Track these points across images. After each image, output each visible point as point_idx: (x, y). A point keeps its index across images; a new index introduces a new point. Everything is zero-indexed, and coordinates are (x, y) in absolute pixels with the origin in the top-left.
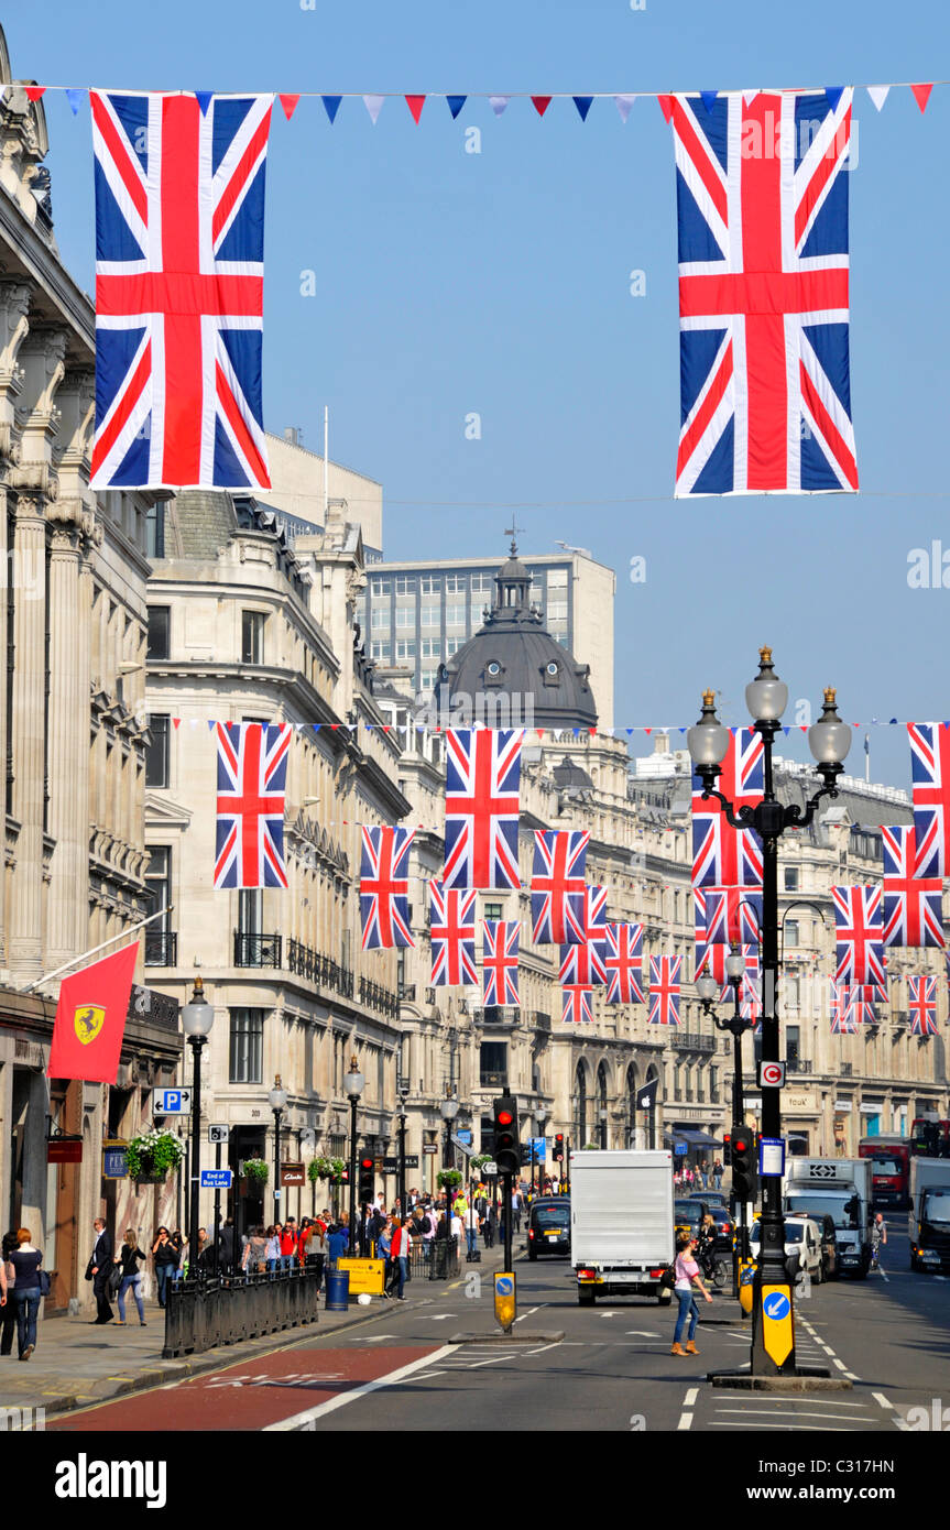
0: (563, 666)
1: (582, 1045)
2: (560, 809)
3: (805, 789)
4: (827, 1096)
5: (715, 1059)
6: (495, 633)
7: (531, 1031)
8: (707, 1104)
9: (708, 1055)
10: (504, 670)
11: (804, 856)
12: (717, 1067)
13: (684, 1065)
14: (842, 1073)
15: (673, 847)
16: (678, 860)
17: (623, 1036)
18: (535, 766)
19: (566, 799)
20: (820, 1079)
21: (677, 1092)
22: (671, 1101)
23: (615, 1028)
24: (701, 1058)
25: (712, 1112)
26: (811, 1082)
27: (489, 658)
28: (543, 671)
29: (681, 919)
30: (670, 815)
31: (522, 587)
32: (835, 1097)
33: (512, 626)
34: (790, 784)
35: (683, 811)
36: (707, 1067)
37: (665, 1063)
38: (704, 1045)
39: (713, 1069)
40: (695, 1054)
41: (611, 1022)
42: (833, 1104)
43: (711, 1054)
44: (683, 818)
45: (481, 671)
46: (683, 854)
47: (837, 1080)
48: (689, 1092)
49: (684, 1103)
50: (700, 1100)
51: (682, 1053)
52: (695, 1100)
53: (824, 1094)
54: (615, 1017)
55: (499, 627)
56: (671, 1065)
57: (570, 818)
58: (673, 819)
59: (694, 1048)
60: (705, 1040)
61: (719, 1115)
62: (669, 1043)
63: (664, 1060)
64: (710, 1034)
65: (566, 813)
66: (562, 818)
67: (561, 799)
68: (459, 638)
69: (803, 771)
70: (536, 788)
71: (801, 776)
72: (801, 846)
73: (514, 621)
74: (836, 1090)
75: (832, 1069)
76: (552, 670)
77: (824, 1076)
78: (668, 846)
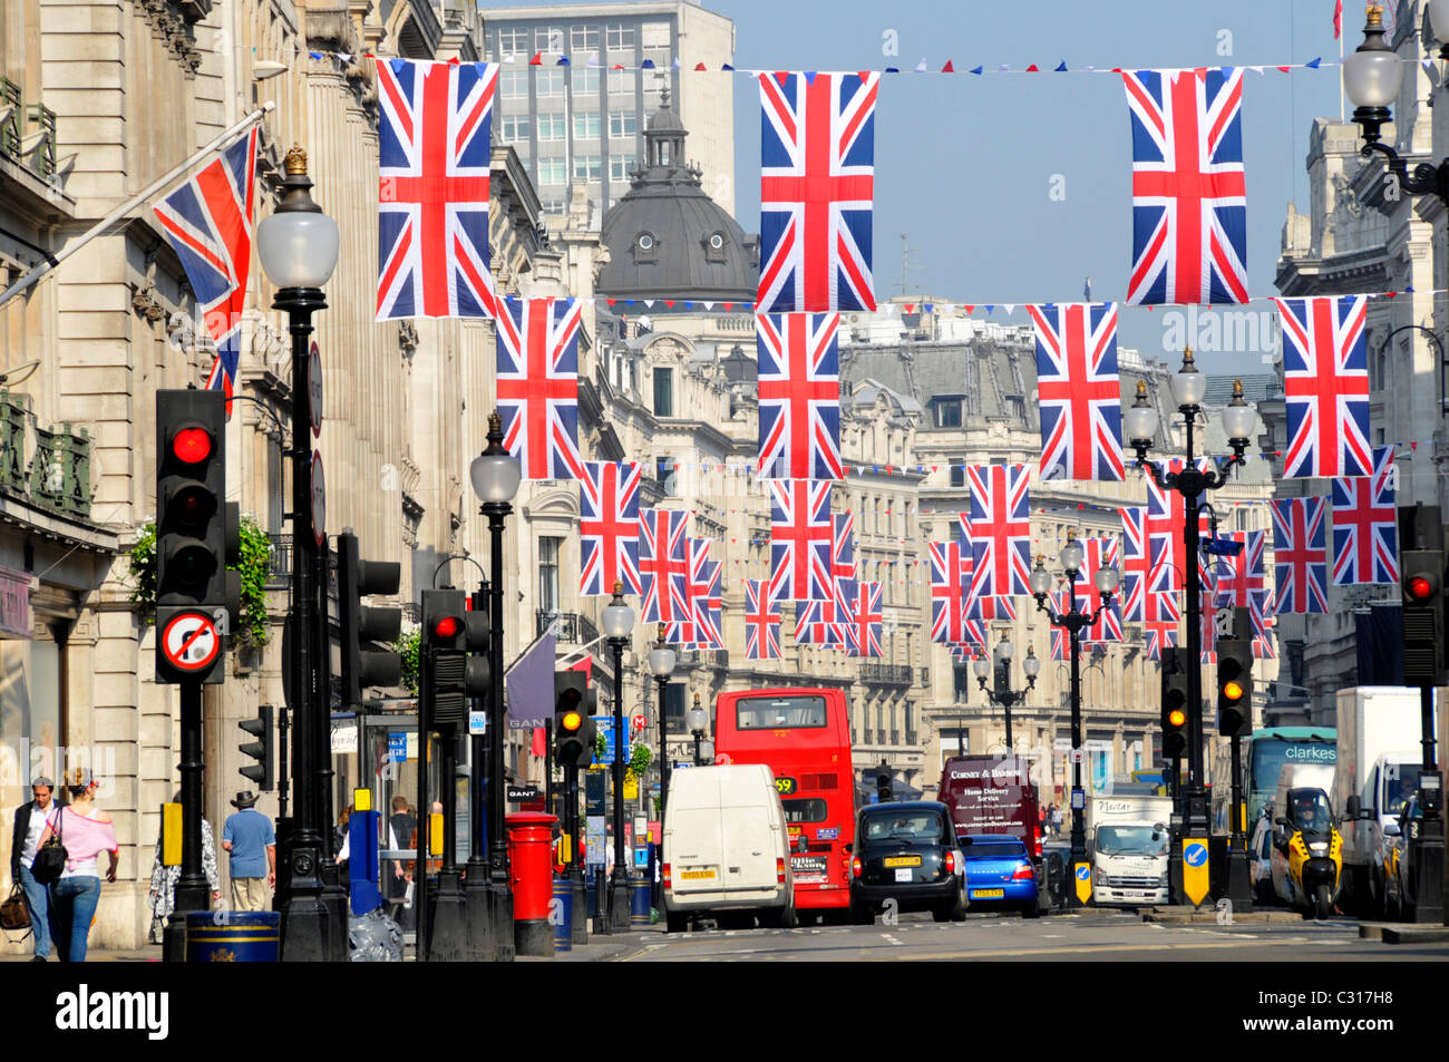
0: (730, 238)
1: (762, 682)
2: (733, 411)
3: (1014, 360)
4: (1044, 734)
5: (911, 693)
6: (645, 198)
7: (710, 669)
8: (903, 746)
9: (903, 689)
10: (658, 244)
11: (1013, 443)
12: (913, 702)
13: (875, 701)
14: (1063, 705)
15: (859, 444)
16: (865, 460)
17: (807, 671)
18: (708, 367)
19: (740, 398)
20: (1036, 712)
21: (868, 733)
22: (860, 744)
23: (797, 661)
24: (894, 692)
25: (907, 756)
26: (1025, 716)
27: (639, 229)
28: (705, 244)
29: (870, 529)
30: (854, 406)
31: (676, 142)
32: (1054, 733)
33: (666, 189)
34: (995, 355)
35: (870, 401)
36: (901, 702)
37: (853, 700)
38: (898, 677)
39: (909, 705)
40: (888, 688)
41: (794, 654)
42: (1052, 741)
43: (907, 687)
44: (870, 409)
45: (630, 246)
46: (871, 452)
47: (1055, 713)
48: (881, 733)
49: (875, 746)
50: (895, 741)
51: (874, 688)
52: (888, 741)
53: (1041, 730)
54: (797, 648)
55: (651, 190)
56: (860, 701)
57: (745, 421)
58: (859, 410)
59: (887, 681)
60: (900, 671)
61: (916, 759)
62: (858, 677)
63: (853, 696)
64: (905, 664)
65: (739, 415)
66: (735, 421)
67: (733, 398)
68: (519, 117)
69: (1011, 337)
70: (709, 391)
71: (1008, 344)
72: (1009, 431)
73: (668, 184)
74: (1055, 725)
75: (1050, 700)
76: (717, 242)
77: (1040, 709)
78: (853, 443)
